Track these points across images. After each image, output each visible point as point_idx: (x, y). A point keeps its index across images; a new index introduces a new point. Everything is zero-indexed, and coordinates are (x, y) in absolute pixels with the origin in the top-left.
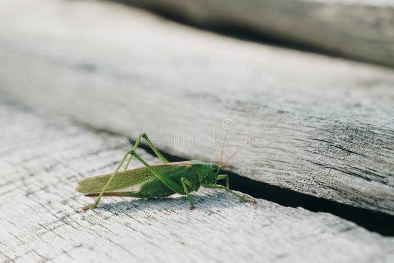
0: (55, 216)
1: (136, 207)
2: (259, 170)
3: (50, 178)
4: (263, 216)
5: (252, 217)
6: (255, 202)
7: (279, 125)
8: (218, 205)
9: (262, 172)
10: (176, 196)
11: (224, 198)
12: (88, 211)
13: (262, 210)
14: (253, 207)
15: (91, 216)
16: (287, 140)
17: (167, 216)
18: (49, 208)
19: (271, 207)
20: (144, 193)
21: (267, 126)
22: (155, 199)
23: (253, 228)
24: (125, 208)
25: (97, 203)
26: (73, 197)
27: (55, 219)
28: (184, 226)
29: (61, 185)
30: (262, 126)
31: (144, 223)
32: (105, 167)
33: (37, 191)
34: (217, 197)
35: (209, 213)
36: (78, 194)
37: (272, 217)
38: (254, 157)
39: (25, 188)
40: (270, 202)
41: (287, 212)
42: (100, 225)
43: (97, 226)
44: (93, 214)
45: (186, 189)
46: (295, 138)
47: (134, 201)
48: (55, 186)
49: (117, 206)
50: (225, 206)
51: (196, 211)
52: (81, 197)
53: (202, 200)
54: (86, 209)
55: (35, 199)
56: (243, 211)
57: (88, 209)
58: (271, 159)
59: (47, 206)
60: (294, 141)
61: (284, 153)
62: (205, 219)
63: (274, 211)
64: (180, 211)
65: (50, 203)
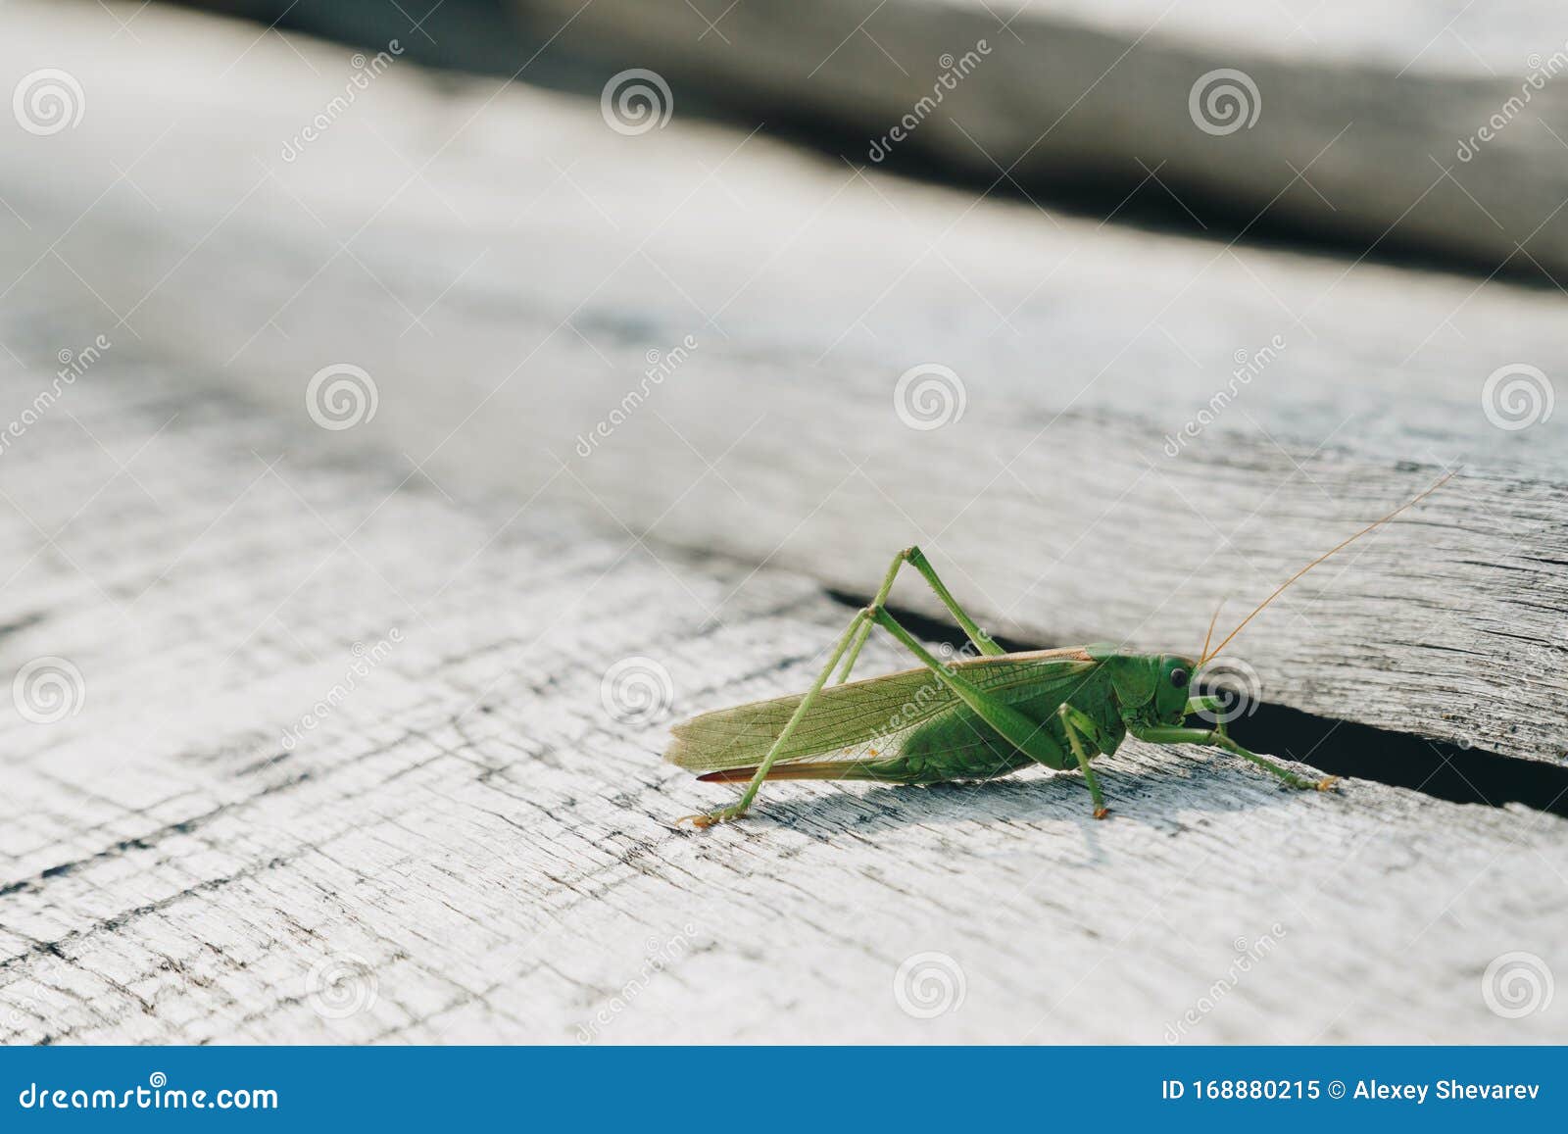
0: (600, 847)
1: (893, 813)
2: (1333, 679)
3: (553, 719)
4: (1378, 836)
5: (1338, 840)
6: (1337, 791)
7: (1406, 514)
8: (1199, 803)
9: (1347, 685)
10: (1036, 773)
11: (1216, 777)
12: (716, 828)
13: (1372, 816)
14: (1332, 805)
15: (732, 845)
16: (1442, 568)
17: (1012, 844)
18: (573, 821)
19: (1401, 807)
20: (915, 764)
21: (1359, 519)
22: (955, 786)
23: (1349, 877)
24: (852, 817)
25: (747, 803)
26: (654, 782)
27: (604, 858)
28: (1083, 876)
29: (597, 741)
30: (1337, 519)
31: (933, 868)
32: (748, 677)
33: (516, 762)
34: (1188, 774)
35: (1172, 831)
36: (670, 770)
37: (1416, 838)
38: (1309, 634)
39: (468, 753)
40: (1397, 789)
41: (1471, 822)
42: (771, 876)
43: (756, 879)
44: (739, 838)
45: (1076, 748)
46: (1469, 558)
47: (879, 793)
48: (578, 746)
49: (818, 811)
50: (1228, 806)
51: (1119, 822)
52: (680, 783)
53: (1134, 787)
54: (707, 824)
55: (516, 790)
56: (1299, 822)
57: (716, 822)
58: (1379, 637)
59: (563, 815)
60: (1467, 568)
61: (1430, 613)
62: (1157, 849)
63: (1414, 820)
64: (1059, 825)
65: (573, 803)
